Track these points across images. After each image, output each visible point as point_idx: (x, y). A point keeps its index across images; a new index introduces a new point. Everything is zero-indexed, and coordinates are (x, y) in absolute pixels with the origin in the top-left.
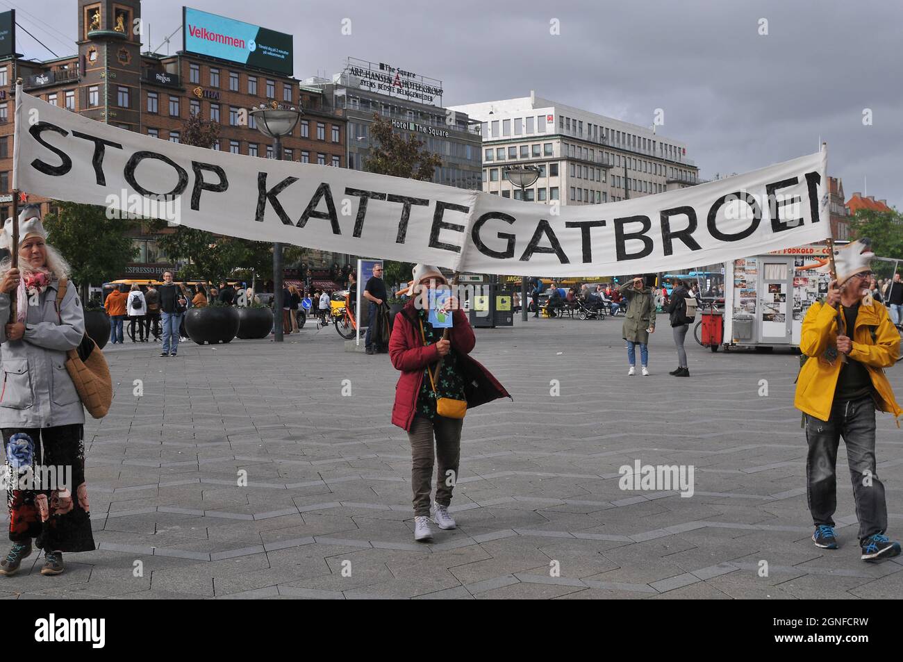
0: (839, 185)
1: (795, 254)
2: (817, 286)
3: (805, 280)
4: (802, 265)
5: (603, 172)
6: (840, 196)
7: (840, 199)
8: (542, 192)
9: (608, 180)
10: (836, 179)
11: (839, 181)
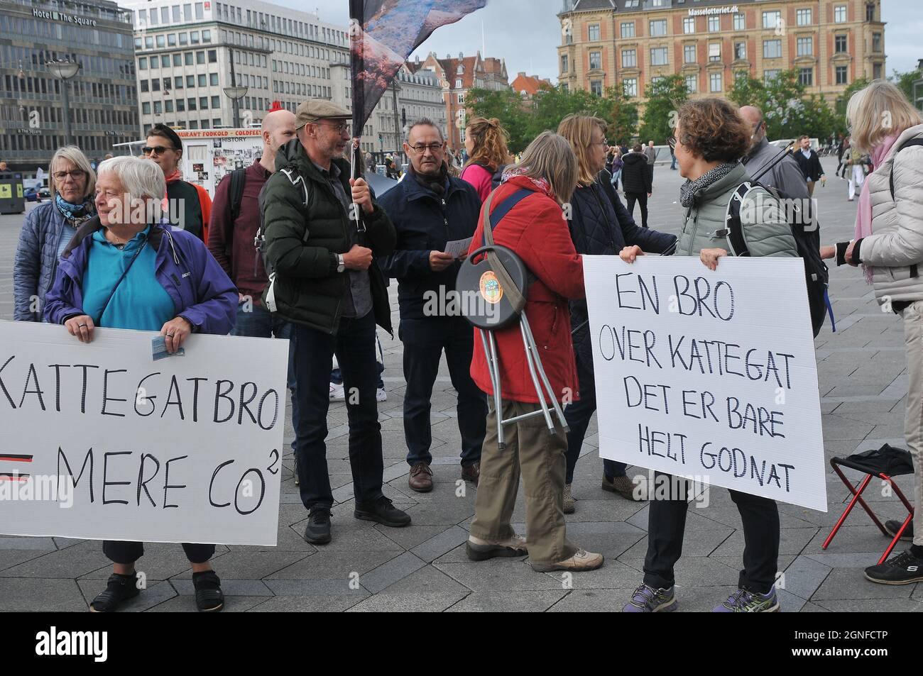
0: (502, 66)
1: (213, 137)
2: (234, 164)
3: (224, 159)
4: (220, 146)
5: (262, 58)
6: (504, 76)
7: (504, 78)
8: (202, 78)
9: (268, 66)
10: (499, 60)
11: (501, 62)
